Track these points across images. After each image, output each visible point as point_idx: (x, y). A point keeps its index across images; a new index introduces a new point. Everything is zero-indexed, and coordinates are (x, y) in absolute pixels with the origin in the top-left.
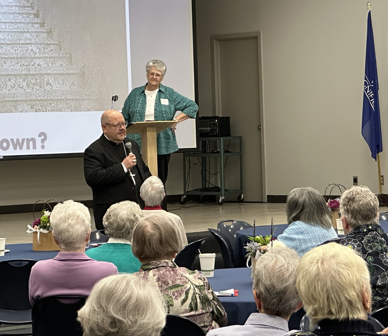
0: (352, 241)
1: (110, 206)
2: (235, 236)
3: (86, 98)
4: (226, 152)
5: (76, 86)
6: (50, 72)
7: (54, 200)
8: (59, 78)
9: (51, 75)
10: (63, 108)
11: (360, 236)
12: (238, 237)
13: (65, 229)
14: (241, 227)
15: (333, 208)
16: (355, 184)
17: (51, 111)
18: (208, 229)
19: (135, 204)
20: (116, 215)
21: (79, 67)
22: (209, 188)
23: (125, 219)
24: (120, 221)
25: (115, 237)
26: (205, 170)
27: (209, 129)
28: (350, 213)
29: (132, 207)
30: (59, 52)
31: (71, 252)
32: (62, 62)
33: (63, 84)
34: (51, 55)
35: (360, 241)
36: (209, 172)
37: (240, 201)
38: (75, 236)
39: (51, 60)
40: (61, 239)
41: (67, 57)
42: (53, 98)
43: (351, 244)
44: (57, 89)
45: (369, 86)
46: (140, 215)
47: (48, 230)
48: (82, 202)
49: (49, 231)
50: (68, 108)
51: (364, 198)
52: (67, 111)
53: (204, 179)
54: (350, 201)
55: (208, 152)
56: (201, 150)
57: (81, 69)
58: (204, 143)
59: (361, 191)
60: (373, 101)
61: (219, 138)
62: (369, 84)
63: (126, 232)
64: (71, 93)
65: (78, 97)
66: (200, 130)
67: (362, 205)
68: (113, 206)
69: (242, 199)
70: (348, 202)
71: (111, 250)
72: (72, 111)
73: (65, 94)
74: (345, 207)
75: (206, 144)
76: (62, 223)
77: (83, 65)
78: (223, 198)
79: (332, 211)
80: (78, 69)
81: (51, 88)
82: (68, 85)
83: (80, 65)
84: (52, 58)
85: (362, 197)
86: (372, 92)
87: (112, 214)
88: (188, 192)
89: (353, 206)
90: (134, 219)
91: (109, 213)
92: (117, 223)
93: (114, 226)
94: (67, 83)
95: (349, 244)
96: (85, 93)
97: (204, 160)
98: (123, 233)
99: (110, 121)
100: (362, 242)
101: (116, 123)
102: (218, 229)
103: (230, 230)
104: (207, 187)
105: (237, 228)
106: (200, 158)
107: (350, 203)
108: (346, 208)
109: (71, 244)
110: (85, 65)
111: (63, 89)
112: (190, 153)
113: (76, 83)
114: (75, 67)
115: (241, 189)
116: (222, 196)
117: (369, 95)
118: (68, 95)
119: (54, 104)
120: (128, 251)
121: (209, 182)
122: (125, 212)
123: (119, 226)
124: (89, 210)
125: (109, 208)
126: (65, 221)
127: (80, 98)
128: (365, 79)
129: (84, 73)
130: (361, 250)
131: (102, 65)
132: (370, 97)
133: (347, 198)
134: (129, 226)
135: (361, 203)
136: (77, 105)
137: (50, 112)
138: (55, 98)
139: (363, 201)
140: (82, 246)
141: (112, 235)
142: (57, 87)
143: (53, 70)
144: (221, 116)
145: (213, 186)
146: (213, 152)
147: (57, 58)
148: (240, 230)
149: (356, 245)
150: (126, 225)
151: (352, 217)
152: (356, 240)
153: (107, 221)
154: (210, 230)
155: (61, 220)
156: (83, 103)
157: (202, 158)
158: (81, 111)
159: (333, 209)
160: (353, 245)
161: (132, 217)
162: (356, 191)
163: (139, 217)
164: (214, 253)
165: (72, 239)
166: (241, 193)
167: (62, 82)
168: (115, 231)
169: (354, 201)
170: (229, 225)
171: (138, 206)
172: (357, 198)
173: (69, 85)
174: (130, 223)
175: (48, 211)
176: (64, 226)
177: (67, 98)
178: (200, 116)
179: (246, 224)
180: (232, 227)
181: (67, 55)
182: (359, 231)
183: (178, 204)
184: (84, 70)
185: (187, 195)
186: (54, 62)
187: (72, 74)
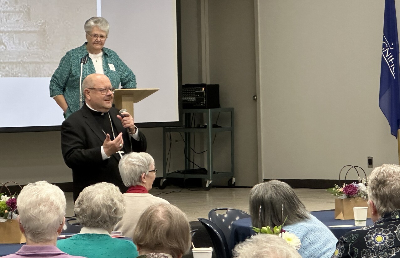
0: (383, 230)
1: (83, 189)
2: (230, 227)
3: (48, 60)
4: (215, 126)
5: (35, 47)
6: (3, 30)
7: (13, 182)
8: (14, 37)
9: (5, 33)
10: (19, 73)
11: (392, 226)
12: (235, 229)
13: (34, 216)
14: (237, 217)
15: (349, 194)
16: (370, 166)
17: (5, 77)
18: (199, 219)
19: (113, 186)
20: (90, 200)
21: (40, 23)
22: (193, 170)
23: (100, 205)
24: (94, 207)
25: (89, 226)
26: (189, 148)
27: (194, 99)
28: (379, 199)
29: (109, 190)
30: (14, 5)
31: (39, 245)
32: (19, 17)
33: (19, 44)
34: (5, 9)
35: (393, 232)
36: (194, 151)
37: (230, 185)
38: (46, 226)
39: (5, 14)
40: (29, 228)
41: (24, 11)
42: (7, 61)
43: (381, 234)
44: (12, 50)
45: (388, 49)
46: (119, 200)
47: (6, 218)
48: (57, 184)
49: (6, 220)
50: (25, 73)
51: (397, 181)
52: (24, 77)
53: (188, 159)
54: (379, 184)
55: (193, 126)
56: (184, 124)
57: (41, 26)
58: (188, 116)
59: (394, 172)
60: (393, 67)
61: (206, 110)
62: (388, 47)
63: (103, 221)
64: (29, 55)
65: (38, 60)
66: (184, 101)
67: (394, 190)
68: (88, 189)
69: (233, 183)
70: (378, 186)
71: (86, 242)
72: (30, 77)
73: (22, 56)
74: (374, 191)
75: (190, 117)
76: (31, 209)
77: (44, 21)
78: (211, 182)
79: (348, 198)
80: (37, 26)
81: (4, 48)
82: (25, 45)
83: (41, 21)
84: (7, 12)
85: (394, 179)
86: (392, 56)
87: (85, 199)
88: (168, 174)
89: (383, 191)
90: (111, 205)
91: (82, 197)
92: (91, 209)
93: (88, 213)
94: (24, 42)
95: (378, 234)
96: (46, 55)
97: (188, 136)
98: (98, 222)
99: (95, 85)
100: (395, 232)
101: (102, 87)
102: (209, 219)
103: (224, 220)
104: (191, 168)
105: (231, 217)
106: (183, 134)
107: (379, 187)
108: (374, 193)
109: (39, 235)
110: (46, 21)
111: (19, 50)
112: (171, 127)
113: (35, 42)
114: (35, 24)
115: (232, 172)
116: (209, 180)
117: (388, 59)
118: (25, 57)
119: (9, 68)
120: (106, 244)
121: (193, 163)
122: (101, 196)
123: (93, 213)
124: (65, 194)
125: (81, 191)
126: (35, 207)
127: (40, 61)
128: (384, 40)
129: (44, 30)
130: (394, 242)
131: (67, 21)
132: (389, 61)
133: (376, 179)
134: (106, 213)
135: (393, 187)
136: (36, 69)
137: (3, 77)
138: (10, 60)
139: (395, 185)
140: (53, 238)
141: (85, 224)
142: (12, 48)
143: (7, 27)
144: (208, 83)
145: (199, 168)
146: (199, 127)
147: (13, 12)
148: (236, 220)
149: (387, 236)
150: (101, 213)
151: (381, 203)
152: (387, 230)
153: (79, 207)
154: (201, 220)
155: (31, 205)
156: (43, 67)
157: (186, 134)
158: (41, 76)
159: (349, 196)
160: (384, 236)
161: (109, 203)
162: (388, 172)
163: (117, 202)
164: (210, 248)
165: (42, 229)
166: (232, 177)
167: (18, 42)
168: (89, 220)
169: (384, 185)
170: (222, 214)
171: (118, 188)
172: (388, 181)
173: (27, 45)
174: (107, 210)
175: (6, 196)
176: (33, 212)
177: (24, 60)
178: (184, 84)
179: (243, 213)
180: (226, 216)
181: (24, 9)
182: (389, 218)
183: (156, 189)
184: (45, 27)
185: (167, 178)
186: (8, 17)
187: (30, 32)
